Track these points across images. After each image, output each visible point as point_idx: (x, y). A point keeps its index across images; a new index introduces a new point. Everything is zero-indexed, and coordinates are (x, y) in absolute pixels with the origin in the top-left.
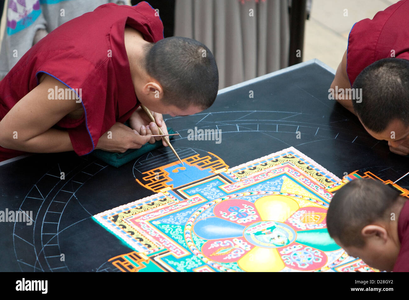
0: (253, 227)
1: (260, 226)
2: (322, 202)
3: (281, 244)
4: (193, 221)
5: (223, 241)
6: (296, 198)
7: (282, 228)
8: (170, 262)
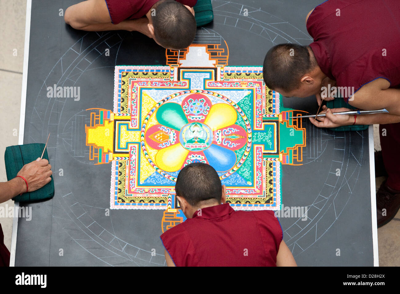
0: (200, 148)
1: (195, 147)
2: (142, 148)
3: (198, 125)
4: (228, 173)
5: (227, 146)
6: (153, 160)
7: (185, 139)
8: (271, 144)
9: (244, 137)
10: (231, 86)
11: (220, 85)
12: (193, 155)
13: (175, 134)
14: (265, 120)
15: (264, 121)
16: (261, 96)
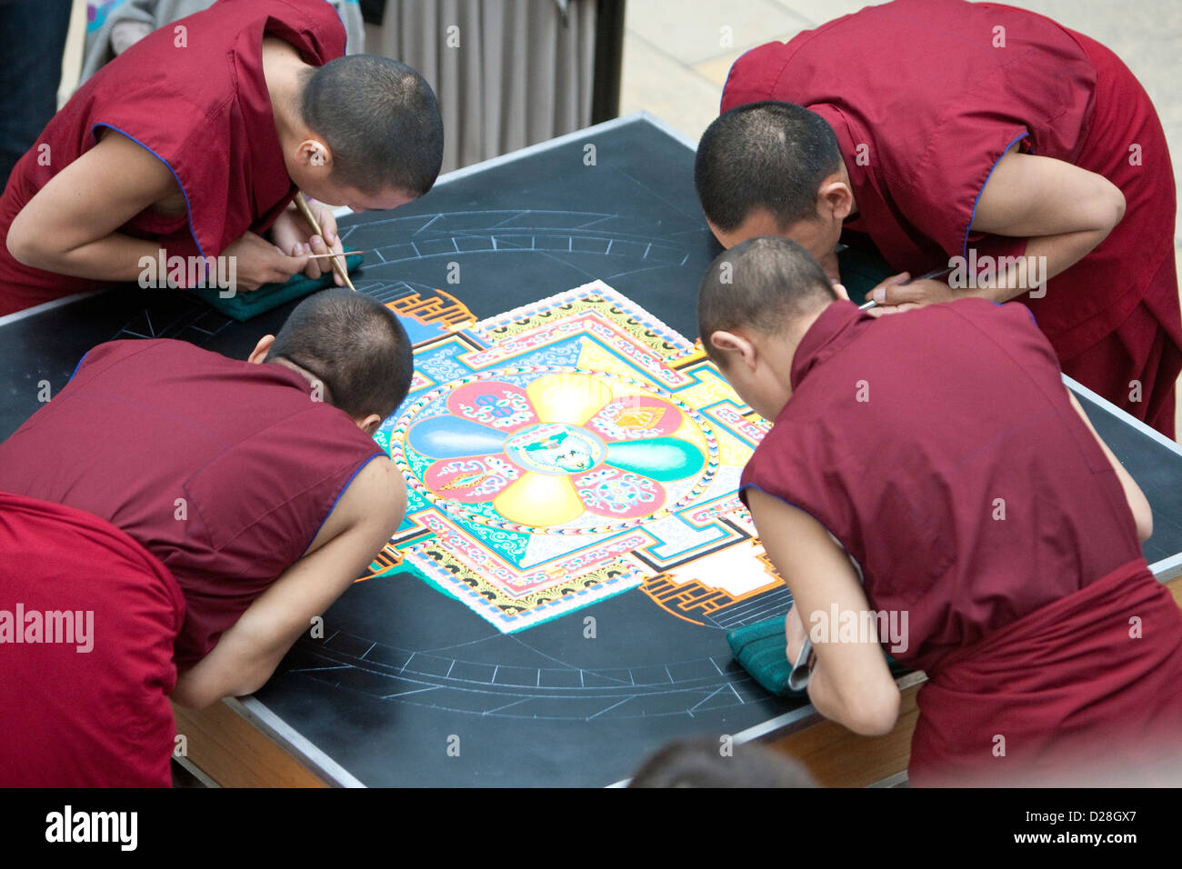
0: (523, 435)
1: (537, 433)
2: (656, 387)
3: (577, 468)
4: (407, 423)
5: (465, 461)
6: (606, 380)
7: (580, 436)
9: (442, 489)
10: (583, 557)
11: (614, 548)
12: (523, 420)
13: (610, 435)
14: (425, 534)
15: (426, 531)
16: (487, 569)
